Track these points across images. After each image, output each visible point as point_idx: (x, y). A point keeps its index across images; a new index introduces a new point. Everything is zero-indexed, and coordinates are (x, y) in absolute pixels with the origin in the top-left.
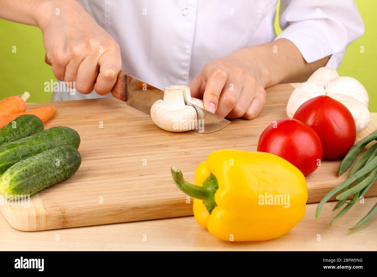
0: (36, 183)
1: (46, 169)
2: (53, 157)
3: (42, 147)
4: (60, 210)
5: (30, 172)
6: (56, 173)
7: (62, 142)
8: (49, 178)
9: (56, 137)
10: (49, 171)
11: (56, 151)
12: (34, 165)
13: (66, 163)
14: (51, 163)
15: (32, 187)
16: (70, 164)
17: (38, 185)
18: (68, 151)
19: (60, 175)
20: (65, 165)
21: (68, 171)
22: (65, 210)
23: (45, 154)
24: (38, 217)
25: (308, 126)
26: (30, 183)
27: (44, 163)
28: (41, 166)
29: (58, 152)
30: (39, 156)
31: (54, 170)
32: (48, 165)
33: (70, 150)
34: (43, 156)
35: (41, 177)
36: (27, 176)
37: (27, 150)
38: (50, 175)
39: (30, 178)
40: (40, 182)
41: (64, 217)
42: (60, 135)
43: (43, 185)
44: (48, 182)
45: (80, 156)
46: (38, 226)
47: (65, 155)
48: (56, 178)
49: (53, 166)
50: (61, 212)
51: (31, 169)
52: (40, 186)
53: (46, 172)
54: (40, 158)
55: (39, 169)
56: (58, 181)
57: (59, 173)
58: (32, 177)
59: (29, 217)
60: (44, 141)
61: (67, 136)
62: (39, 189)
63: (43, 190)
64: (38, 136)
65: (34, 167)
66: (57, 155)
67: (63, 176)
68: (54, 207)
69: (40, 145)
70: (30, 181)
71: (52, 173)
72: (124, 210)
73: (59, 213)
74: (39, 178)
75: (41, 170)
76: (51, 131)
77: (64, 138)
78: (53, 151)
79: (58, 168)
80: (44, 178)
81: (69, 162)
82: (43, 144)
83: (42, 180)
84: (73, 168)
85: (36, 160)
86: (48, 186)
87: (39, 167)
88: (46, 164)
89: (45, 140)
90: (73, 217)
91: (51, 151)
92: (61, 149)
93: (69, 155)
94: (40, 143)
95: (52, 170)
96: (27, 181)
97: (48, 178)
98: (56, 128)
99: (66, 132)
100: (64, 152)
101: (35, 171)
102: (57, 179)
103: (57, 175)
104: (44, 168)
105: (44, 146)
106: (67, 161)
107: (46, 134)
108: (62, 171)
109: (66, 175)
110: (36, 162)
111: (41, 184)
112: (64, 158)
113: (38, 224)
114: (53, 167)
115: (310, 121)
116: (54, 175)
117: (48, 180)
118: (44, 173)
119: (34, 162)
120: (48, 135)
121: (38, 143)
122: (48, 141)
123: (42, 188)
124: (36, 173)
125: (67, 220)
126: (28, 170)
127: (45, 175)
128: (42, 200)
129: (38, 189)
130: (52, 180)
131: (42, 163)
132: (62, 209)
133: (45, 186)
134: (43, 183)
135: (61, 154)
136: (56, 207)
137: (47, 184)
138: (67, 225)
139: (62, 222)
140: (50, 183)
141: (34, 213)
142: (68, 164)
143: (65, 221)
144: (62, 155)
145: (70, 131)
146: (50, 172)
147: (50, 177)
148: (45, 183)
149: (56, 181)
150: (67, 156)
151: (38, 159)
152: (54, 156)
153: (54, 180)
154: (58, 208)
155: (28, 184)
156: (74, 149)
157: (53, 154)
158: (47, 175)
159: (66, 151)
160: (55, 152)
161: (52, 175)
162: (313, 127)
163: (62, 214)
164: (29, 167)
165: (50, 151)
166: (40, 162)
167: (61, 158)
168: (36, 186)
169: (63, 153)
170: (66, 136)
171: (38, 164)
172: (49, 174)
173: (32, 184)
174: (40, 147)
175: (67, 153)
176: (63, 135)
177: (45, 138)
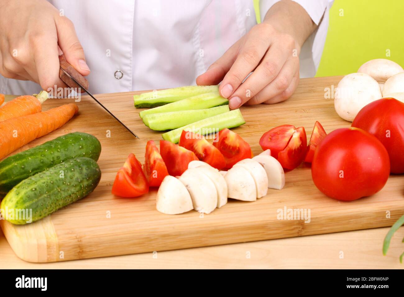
0: (47, 204)
1: (58, 187)
2: (67, 172)
3: (55, 159)
4: (75, 238)
5: (40, 192)
6: (71, 191)
7: (79, 152)
8: (63, 198)
9: (73, 146)
10: (63, 189)
11: (70, 164)
12: (44, 183)
13: (83, 178)
14: (65, 179)
15: (43, 210)
16: (88, 180)
17: (50, 206)
18: (85, 164)
19: (76, 193)
20: (81, 182)
21: (85, 188)
22: (81, 237)
23: (58, 169)
24: (49, 247)
25: (371, 134)
26: (40, 205)
27: (56, 180)
28: (53, 183)
29: (73, 166)
30: (51, 172)
31: (69, 188)
32: (61, 182)
33: (87, 163)
34: (56, 171)
35: (53, 197)
36: (36, 196)
37: (39, 162)
38: (64, 194)
39: (40, 198)
40: (52, 203)
41: (80, 247)
42: (77, 144)
43: (56, 207)
44: (61, 203)
45: (99, 169)
46: (49, 256)
47: (82, 169)
48: (71, 197)
49: (67, 183)
50: (76, 240)
51: (41, 188)
52: (52, 208)
53: (59, 190)
54: (51, 174)
55: (50, 188)
56: (73, 201)
57: (75, 191)
58: (42, 197)
59: (39, 246)
60: (58, 151)
61: (86, 144)
62: (51, 211)
63: (56, 211)
64: (51, 145)
65: (44, 185)
66: (73, 170)
67: (80, 194)
68: (68, 233)
69: (53, 156)
70: (40, 202)
71: (66, 192)
72: (153, 238)
73: (74, 242)
74: (50, 198)
75: (53, 189)
76: (66, 139)
77: (82, 147)
78: (67, 165)
79: (73, 186)
80: (56, 198)
81: (86, 178)
82: (56, 154)
83: (54, 200)
84: (91, 185)
85: (47, 176)
86: (61, 206)
87: (50, 185)
88: (59, 181)
89: (60, 149)
90: (90, 246)
91: (66, 164)
92: (77, 162)
93: (86, 169)
94: (53, 153)
95: (67, 188)
96: (36, 203)
97: (61, 197)
98: (72, 135)
99: (84, 139)
100: (80, 165)
101: (45, 190)
102: (72, 199)
103: (73, 194)
104: (57, 187)
105: (58, 158)
106: (84, 177)
107: (60, 142)
108: (78, 188)
109: (83, 193)
110: (47, 179)
111: (53, 205)
112: (81, 173)
113: (49, 254)
114: (68, 185)
115: (373, 129)
116: (69, 194)
117: (62, 200)
118: (56, 192)
119: (44, 179)
120: (62, 144)
121: (51, 154)
122: (62, 150)
123: (54, 210)
124: (47, 192)
125: (84, 250)
126: (38, 189)
127: (57, 194)
128: (55, 225)
129: (49, 211)
130: (66, 200)
131: (54, 180)
132: (78, 237)
133: (58, 208)
134: (55, 204)
135: (76, 169)
136: (71, 234)
137: (60, 205)
138: (84, 255)
139: (78, 253)
140: (64, 204)
141: (44, 242)
142: (85, 180)
143: (81, 251)
144: (78, 170)
145: (89, 138)
146: (64, 191)
147: (63, 196)
148: (57, 204)
149: (70, 201)
150: (85, 171)
151: (50, 175)
152: (69, 171)
153: (69, 200)
154: (74, 235)
155: (37, 206)
156: (92, 161)
157: (67, 169)
158: (60, 194)
159: (83, 165)
160: (70, 166)
161: (66, 194)
162: (376, 135)
163: (78, 243)
164: (38, 185)
165: (64, 164)
166: (52, 179)
167: (77, 173)
168: (47, 208)
169: (79, 167)
170: (84, 145)
171: (49, 181)
172: (62, 192)
173: (42, 206)
174: (53, 158)
175: (84, 168)
176: (81, 143)
177: (60, 148)
